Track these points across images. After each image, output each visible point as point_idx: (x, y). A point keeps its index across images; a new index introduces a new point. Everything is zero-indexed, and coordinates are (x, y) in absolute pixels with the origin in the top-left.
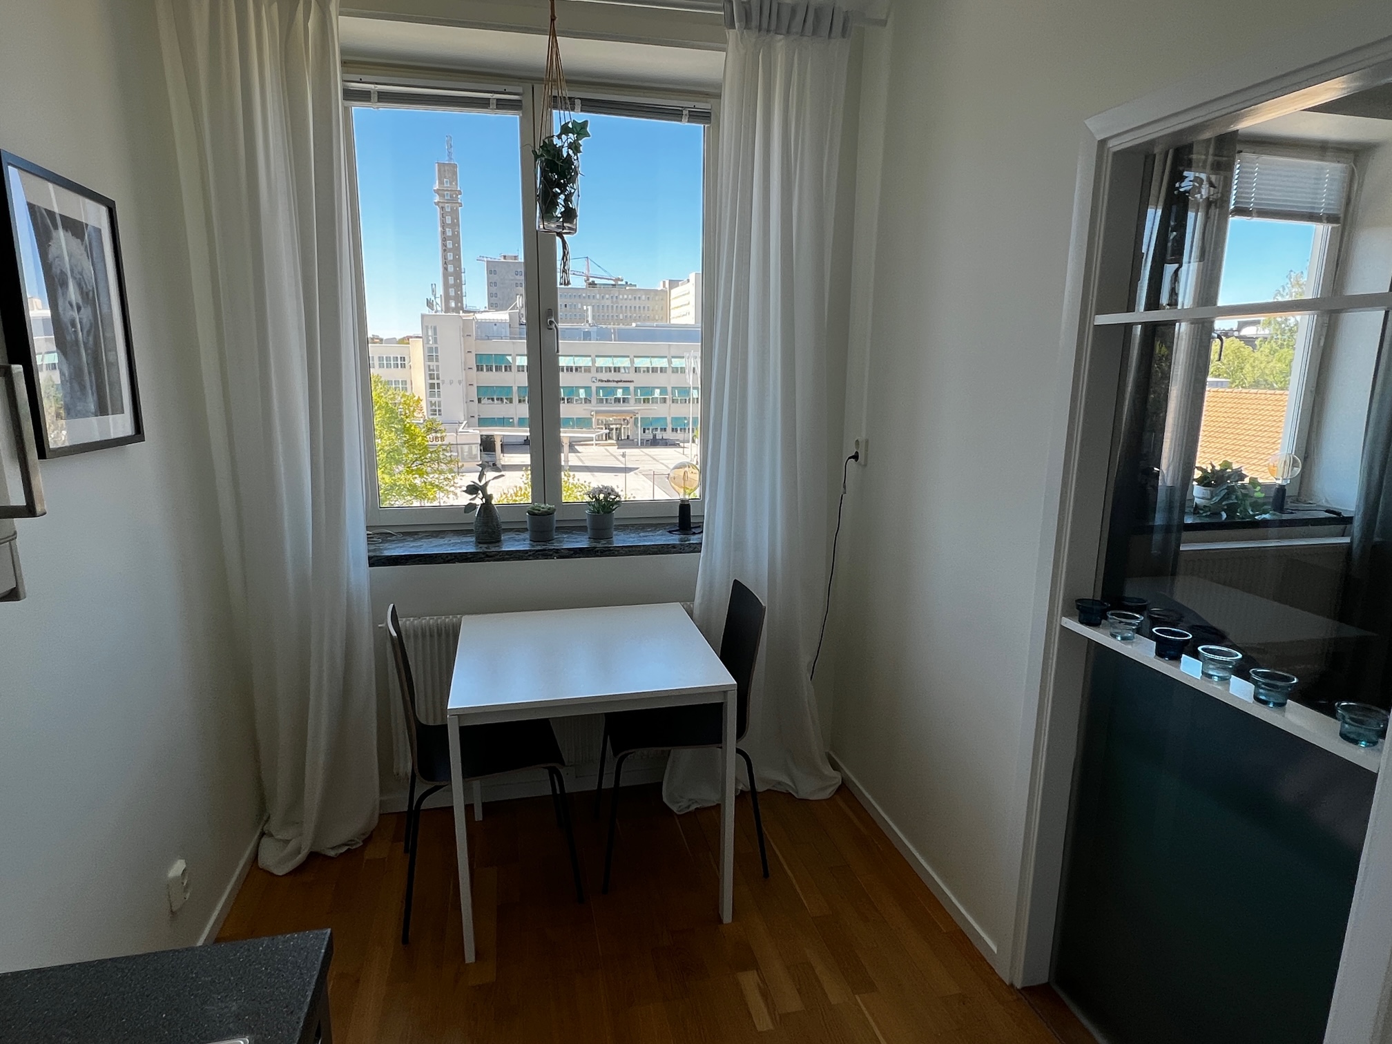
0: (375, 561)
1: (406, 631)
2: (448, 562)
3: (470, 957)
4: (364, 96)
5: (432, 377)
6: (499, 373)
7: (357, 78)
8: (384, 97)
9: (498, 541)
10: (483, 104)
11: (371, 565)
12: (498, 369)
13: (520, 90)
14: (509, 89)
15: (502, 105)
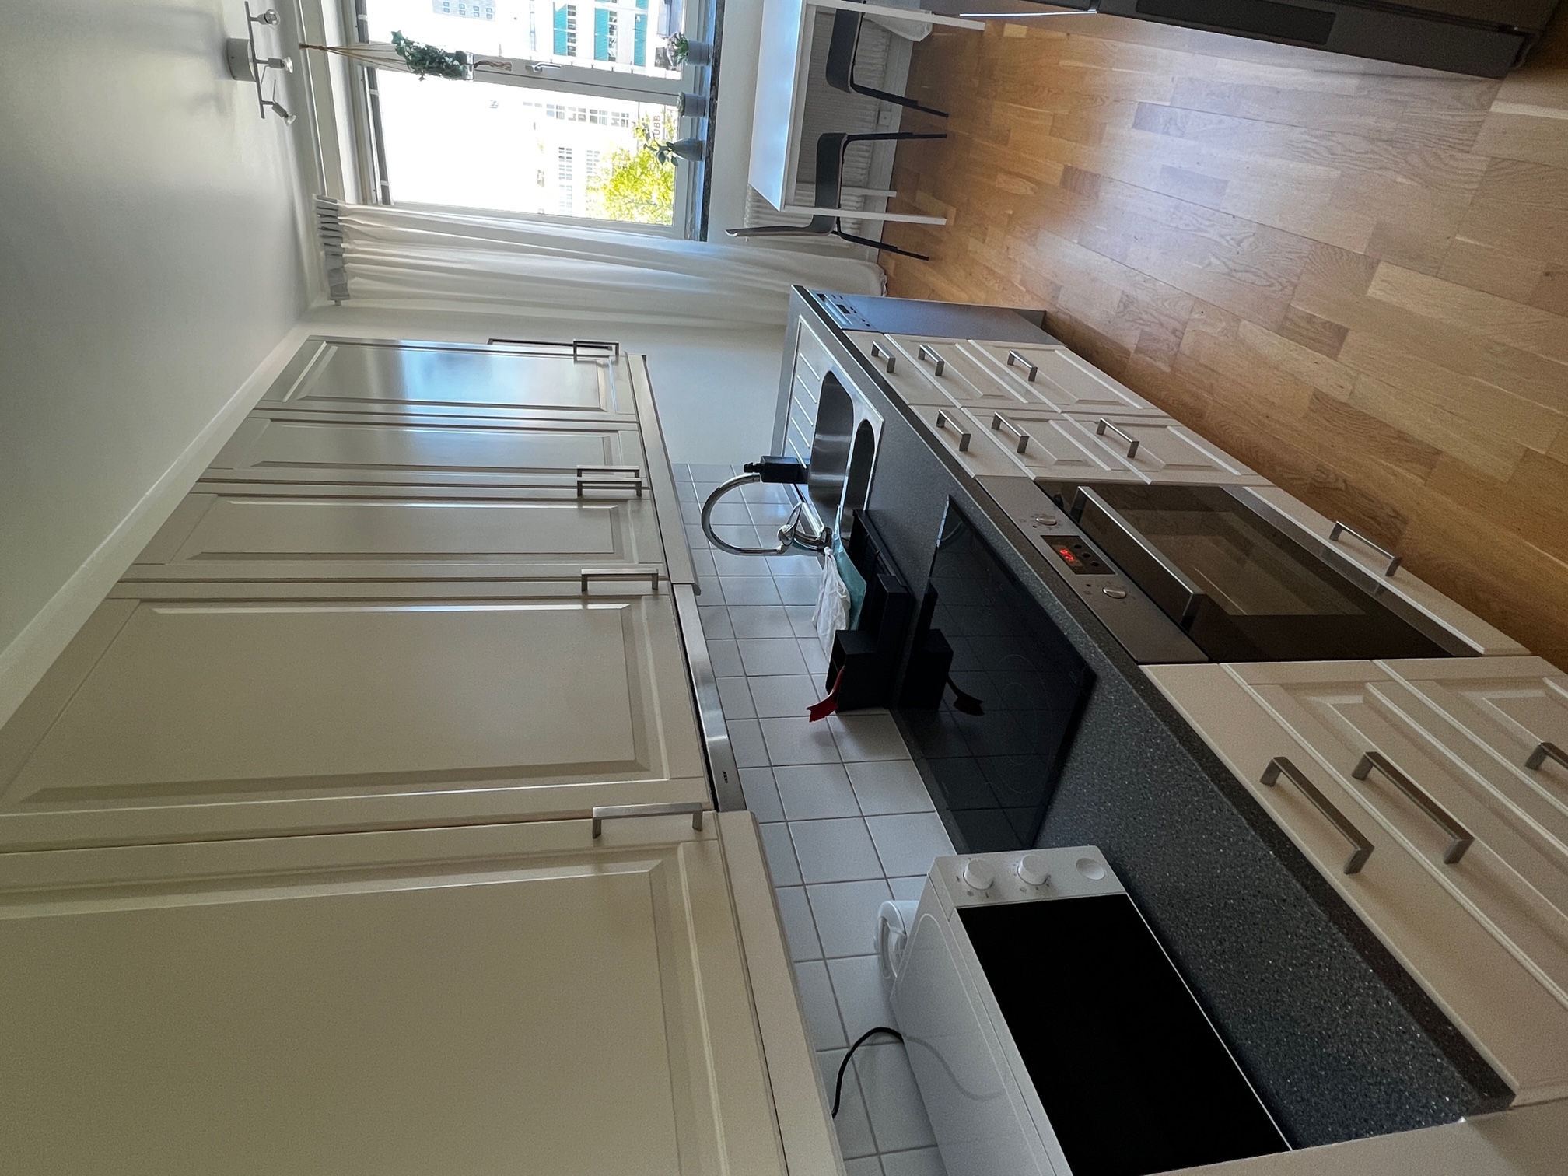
0: (703, 237)
1: (751, 224)
2: (710, 186)
3: (942, 221)
4: (385, 189)
5: (582, 117)
6: (578, 25)
7: (373, 193)
8: (384, 177)
9: (701, 143)
10: (375, 100)
11: (705, 241)
12: (571, 24)
13: (359, 67)
14: (361, 78)
15: (373, 85)
